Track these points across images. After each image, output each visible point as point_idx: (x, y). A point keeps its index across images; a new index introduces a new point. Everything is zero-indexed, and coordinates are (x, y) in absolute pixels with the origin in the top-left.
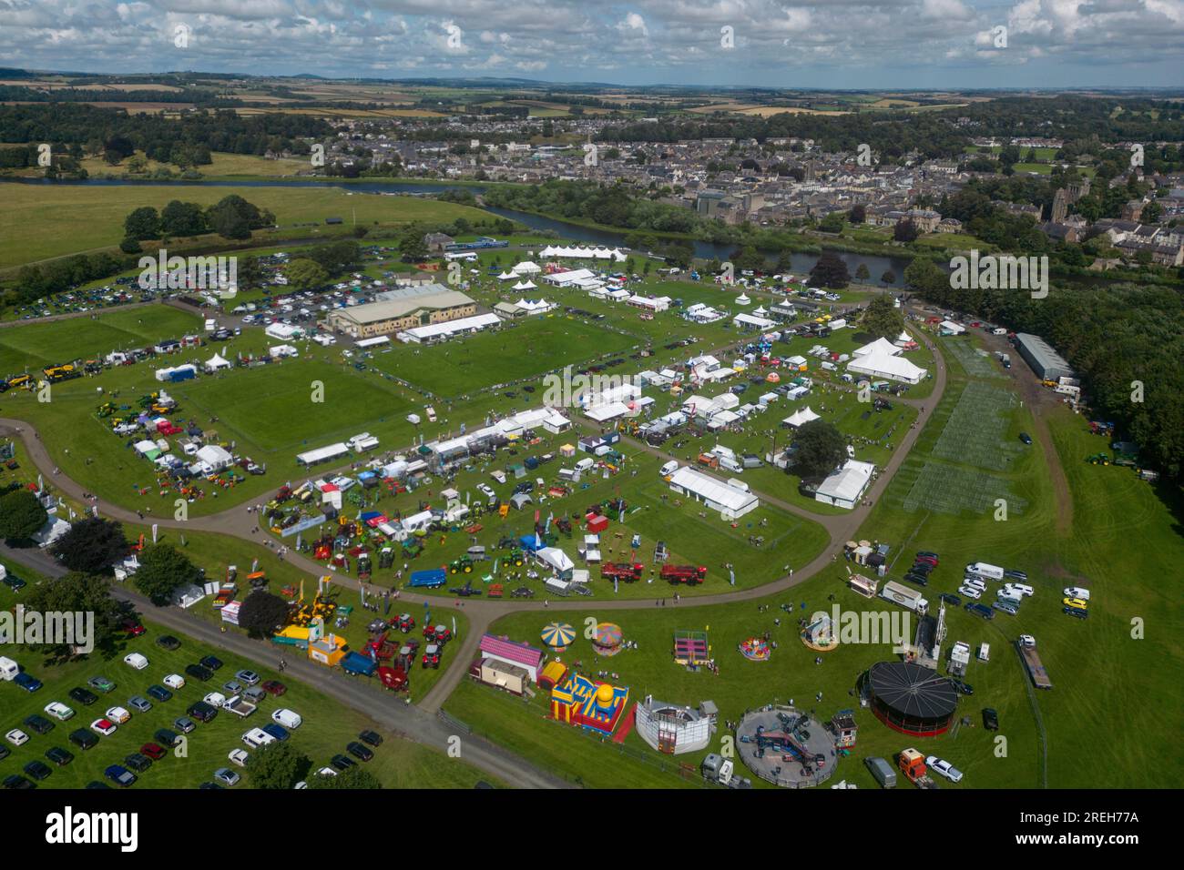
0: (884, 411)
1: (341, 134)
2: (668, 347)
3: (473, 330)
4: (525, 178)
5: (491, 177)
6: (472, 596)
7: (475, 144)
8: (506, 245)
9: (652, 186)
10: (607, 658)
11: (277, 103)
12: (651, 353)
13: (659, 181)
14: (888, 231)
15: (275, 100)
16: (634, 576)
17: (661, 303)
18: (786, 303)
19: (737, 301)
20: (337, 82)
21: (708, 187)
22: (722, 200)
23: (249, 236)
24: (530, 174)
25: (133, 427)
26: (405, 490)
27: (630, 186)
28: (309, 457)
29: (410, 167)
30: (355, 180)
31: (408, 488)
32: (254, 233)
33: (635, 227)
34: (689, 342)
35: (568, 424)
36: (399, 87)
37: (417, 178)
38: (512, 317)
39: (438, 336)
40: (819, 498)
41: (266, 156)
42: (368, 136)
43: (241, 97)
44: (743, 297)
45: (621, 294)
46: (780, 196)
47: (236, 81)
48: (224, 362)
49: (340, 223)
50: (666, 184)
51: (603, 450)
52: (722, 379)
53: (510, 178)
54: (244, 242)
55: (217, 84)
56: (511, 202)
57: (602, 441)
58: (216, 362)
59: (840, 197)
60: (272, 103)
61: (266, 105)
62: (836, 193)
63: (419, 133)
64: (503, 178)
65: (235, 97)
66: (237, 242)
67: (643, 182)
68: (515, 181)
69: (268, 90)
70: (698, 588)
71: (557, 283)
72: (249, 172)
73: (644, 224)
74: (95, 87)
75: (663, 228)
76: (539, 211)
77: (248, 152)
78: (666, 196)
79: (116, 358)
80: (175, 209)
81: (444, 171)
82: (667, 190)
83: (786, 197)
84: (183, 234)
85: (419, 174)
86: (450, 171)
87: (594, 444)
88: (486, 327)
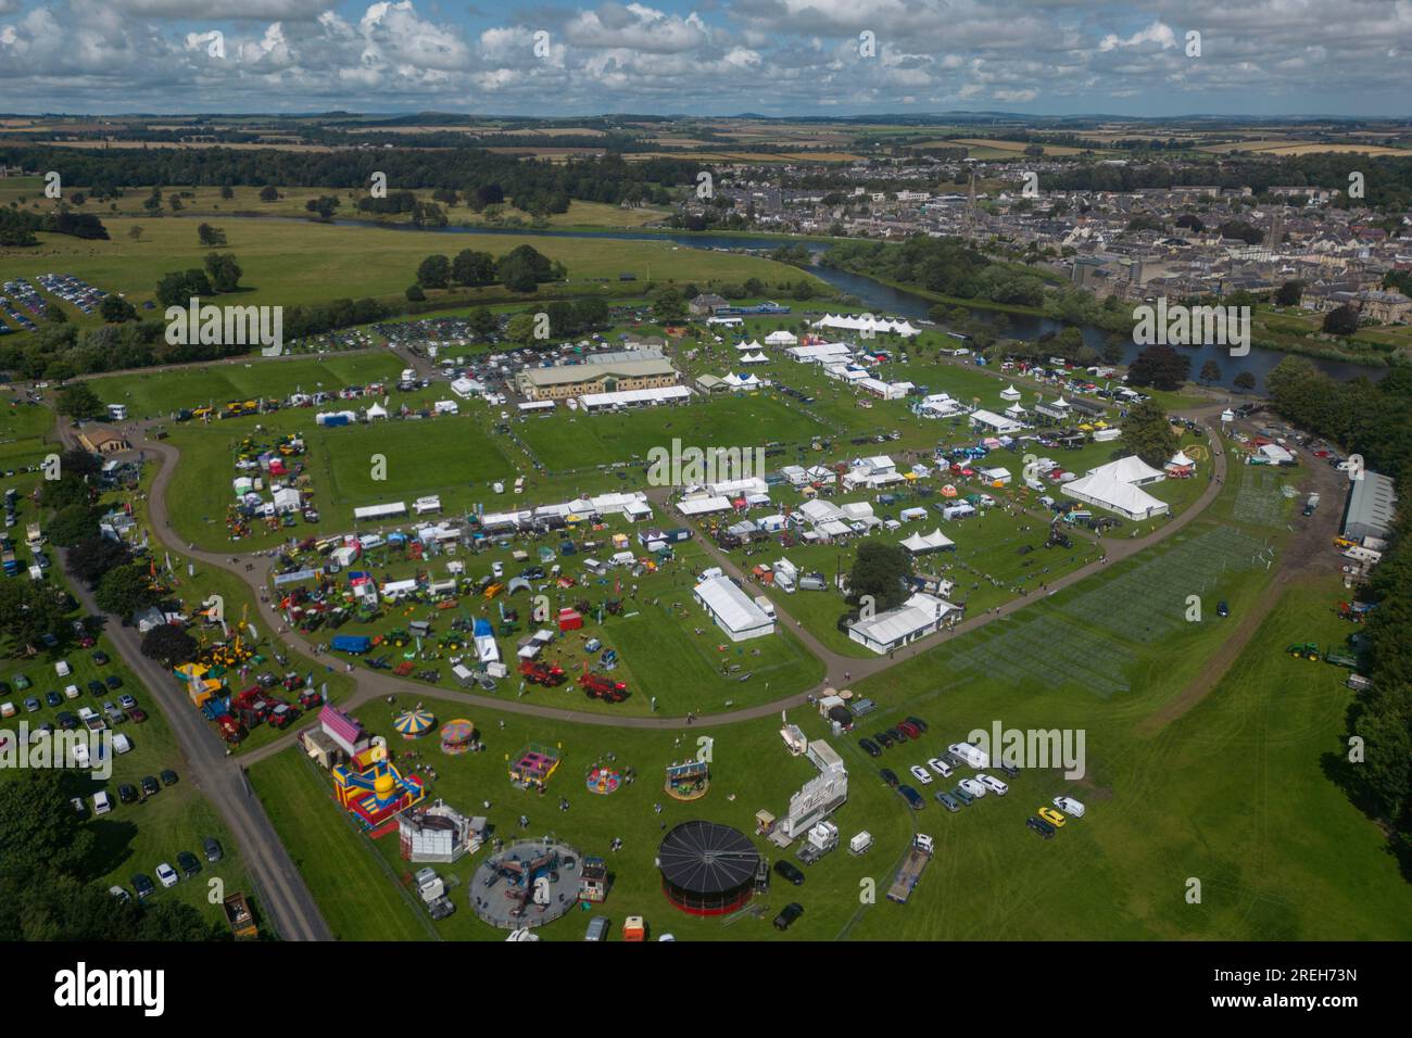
0: (1059, 548)
1: (723, 181)
2: (854, 442)
3: (654, 403)
4: (888, 233)
5: (850, 233)
6: (382, 670)
7: (860, 191)
8: (788, 312)
9: (1033, 246)
10: (447, 755)
11: (692, 146)
12: (825, 446)
13: (1042, 240)
14: (1319, 319)
15: (689, 144)
16: (559, 680)
17: (899, 390)
18: (1061, 403)
19: (1002, 396)
20: (774, 121)
21: (1108, 250)
22: (1100, 268)
23: (534, 289)
24: (894, 229)
25: (253, 464)
26: (422, 557)
27: (1006, 245)
28: (360, 512)
29: (764, 219)
30: (698, 233)
31: (425, 555)
32: (541, 286)
33: (971, 297)
34: (887, 438)
35: (648, 513)
36: (843, 126)
37: (766, 232)
38: (708, 392)
39: (609, 406)
40: (853, 636)
41: (623, 205)
42: (751, 183)
43: (658, 141)
44: (1011, 390)
45: (860, 376)
46: (1198, 264)
47: (664, 124)
48: (382, 412)
49: (634, 279)
50: (1050, 245)
51: (656, 545)
52: (879, 485)
53: (871, 234)
54: (528, 296)
55: (643, 127)
56: (845, 262)
57: (662, 536)
58: (375, 410)
59: (1285, 269)
60: (685, 146)
61: (679, 149)
62: (1278, 264)
63: (806, 180)
64: (864, 234)
65: (653, 141)
66: (521, 295)
67: (1023, 241)
68: (876, 237)
69: (693, 133)
70: (616, 706)
71: (798, 358)
72: (597, 222)
73: (982, 293)
74: (526, 132)
75: (1002, 300)
76: (873, 273)
77: (608, 200)
78: (1046, 261)
79: (299, 399)
80: (467, 258)
81: (797, 224)
82: (1051, 252)
83: (1207, 266)
84: (469, 284)
85: (770, 228)
86: (806, 224)
87: (651, 538)
88: (668, 400)
